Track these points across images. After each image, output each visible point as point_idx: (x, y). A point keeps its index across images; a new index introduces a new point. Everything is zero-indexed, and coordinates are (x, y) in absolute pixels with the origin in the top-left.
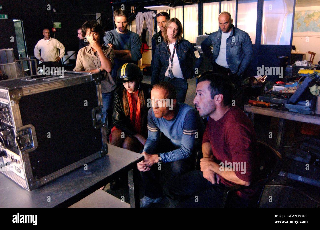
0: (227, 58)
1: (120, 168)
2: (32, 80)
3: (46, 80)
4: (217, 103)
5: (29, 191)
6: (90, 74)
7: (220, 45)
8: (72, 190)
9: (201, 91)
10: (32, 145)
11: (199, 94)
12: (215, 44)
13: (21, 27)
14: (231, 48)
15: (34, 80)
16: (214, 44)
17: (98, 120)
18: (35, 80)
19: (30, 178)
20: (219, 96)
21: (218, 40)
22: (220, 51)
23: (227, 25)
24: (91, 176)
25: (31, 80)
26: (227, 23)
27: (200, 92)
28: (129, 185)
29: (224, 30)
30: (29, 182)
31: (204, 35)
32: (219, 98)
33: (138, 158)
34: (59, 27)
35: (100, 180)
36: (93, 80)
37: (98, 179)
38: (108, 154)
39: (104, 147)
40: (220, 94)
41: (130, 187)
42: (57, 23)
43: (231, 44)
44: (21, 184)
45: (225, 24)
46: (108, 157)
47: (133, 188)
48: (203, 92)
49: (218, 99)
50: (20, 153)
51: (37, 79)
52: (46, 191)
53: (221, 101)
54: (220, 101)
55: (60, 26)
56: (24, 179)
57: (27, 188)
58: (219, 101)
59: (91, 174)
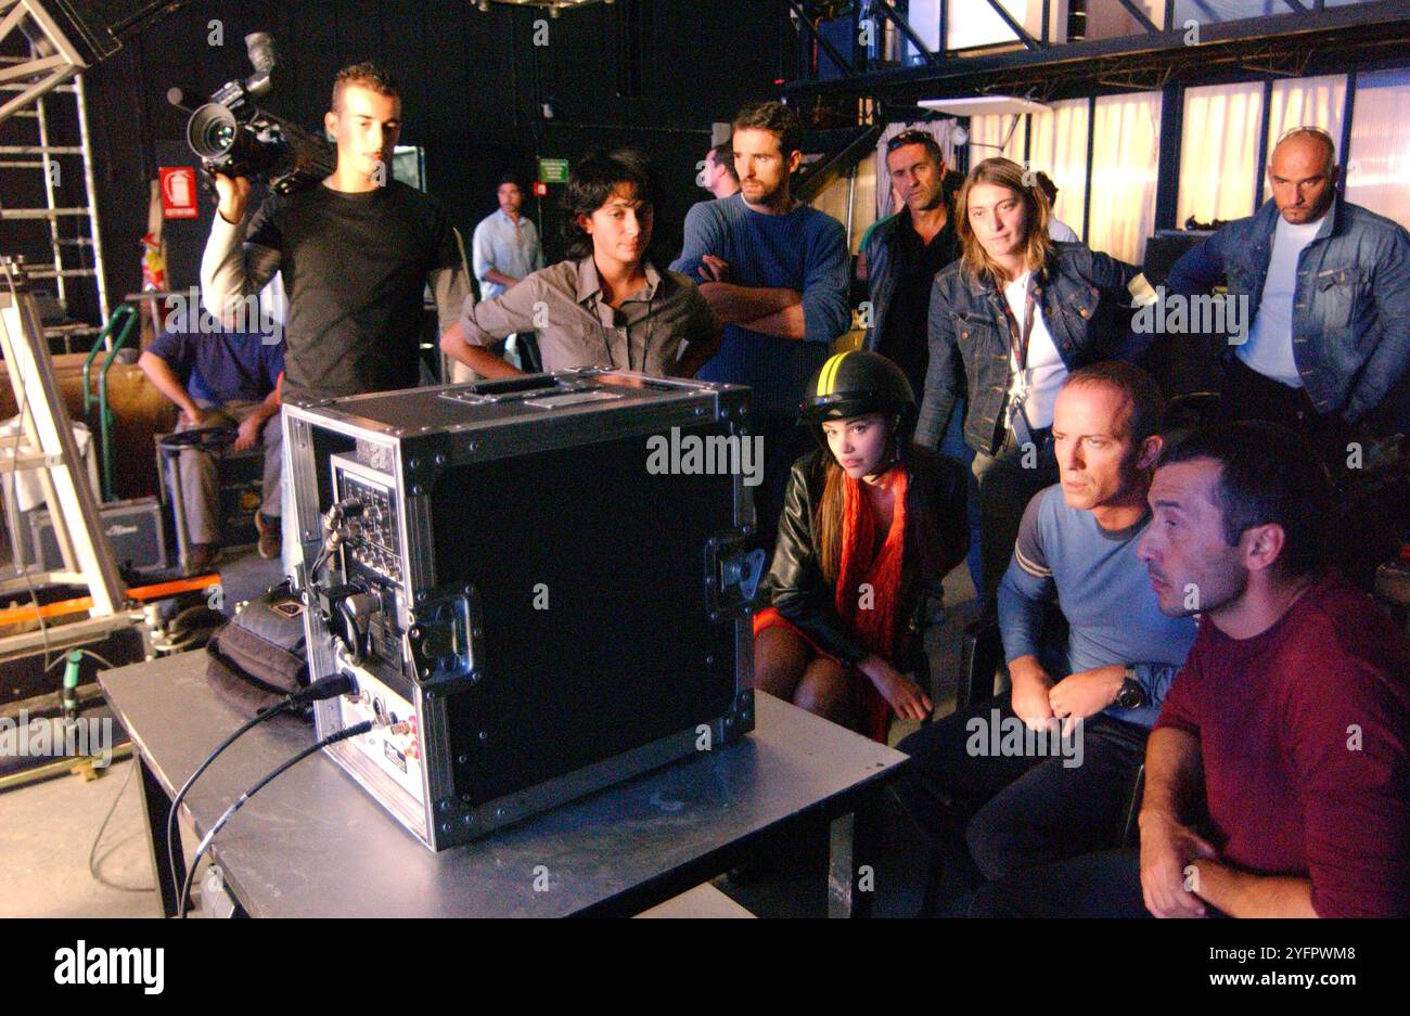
0: (1296, 341)
1: (805, 803)
2: (481, 401)
3: (536, 404)
4: (1255, 564)
5: (433, 848)
6: (713, 392)
7: (1263, 278)
8: (604, 873)
9: (1175, 505)
10: (464, 664)
11: (1167, 522)
12: (1240, 272)
13: (417, 177)
14: (1318, 294)
15: (491, 403)
16: (1235, 271)
17: (727, 587)
18: (494, 400)
19: (444, 800)
20: (1265, 532)
21: (1254, 252)
22: (1261, 306)
23: (1312, 191)
24: (681, 821)
25: (477, 400)
26: (1315, 179)
27: (1169, 508)
28: (833, 882)
29: (1295, 211)
30: (439, 817)
31: (1184, 229)
32: (1265, 543)
33: (882, 765)
34: (559, 178)
35: (718, 845)
36: (720, 416)
37: (709, 838)
38: (756, 734)
39: (739, 700)
40: (1268, 523)
41: (836, 890)
42: (553, 164)
43: (1321, 275)
44: (406, 820)
45: (1306, 184)
46: (750, 744)
47: (849, 897)
48: (1187, 509)
49: (1258, 545)
50: (418, 692)
51: (499, 397)
52: (498, 861)
53: (1275, 556)
54: (1269, 559)
55: (563, 174)
56: (417, 801)
57: (426, 837)
58: (1265, 557)
59: (683, 813)
